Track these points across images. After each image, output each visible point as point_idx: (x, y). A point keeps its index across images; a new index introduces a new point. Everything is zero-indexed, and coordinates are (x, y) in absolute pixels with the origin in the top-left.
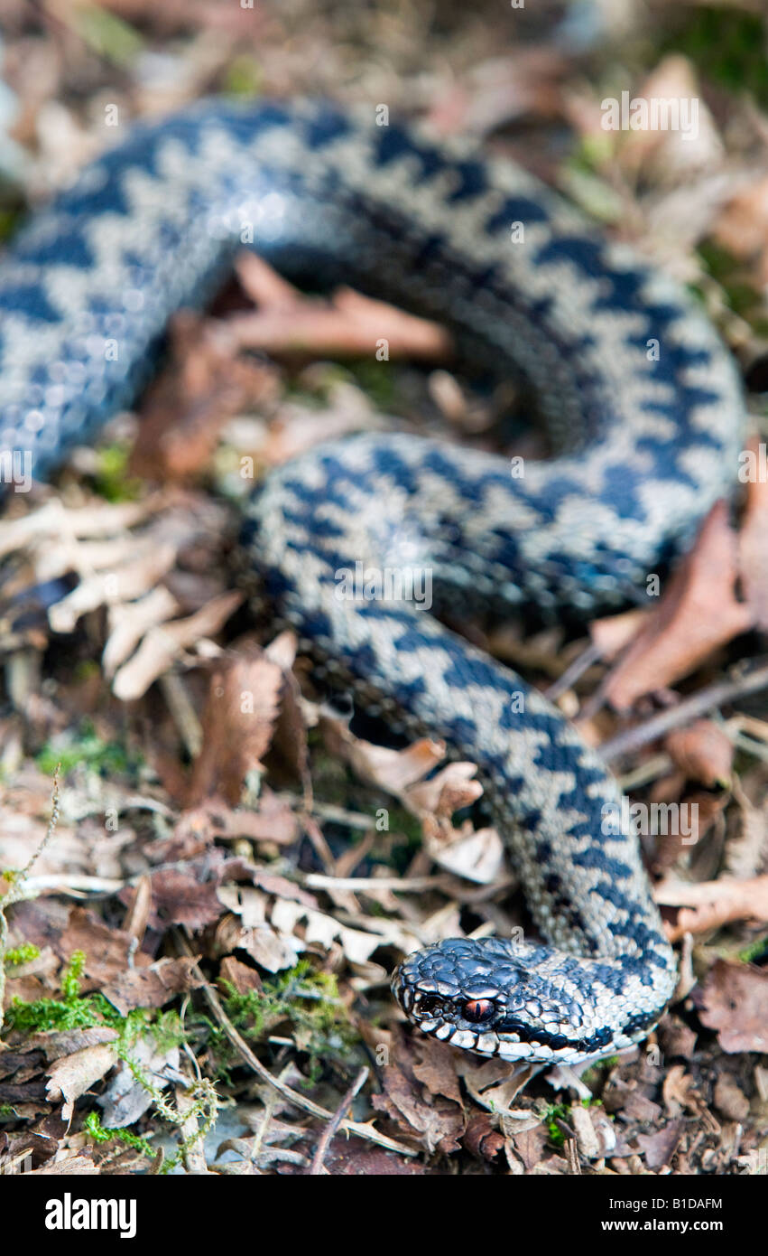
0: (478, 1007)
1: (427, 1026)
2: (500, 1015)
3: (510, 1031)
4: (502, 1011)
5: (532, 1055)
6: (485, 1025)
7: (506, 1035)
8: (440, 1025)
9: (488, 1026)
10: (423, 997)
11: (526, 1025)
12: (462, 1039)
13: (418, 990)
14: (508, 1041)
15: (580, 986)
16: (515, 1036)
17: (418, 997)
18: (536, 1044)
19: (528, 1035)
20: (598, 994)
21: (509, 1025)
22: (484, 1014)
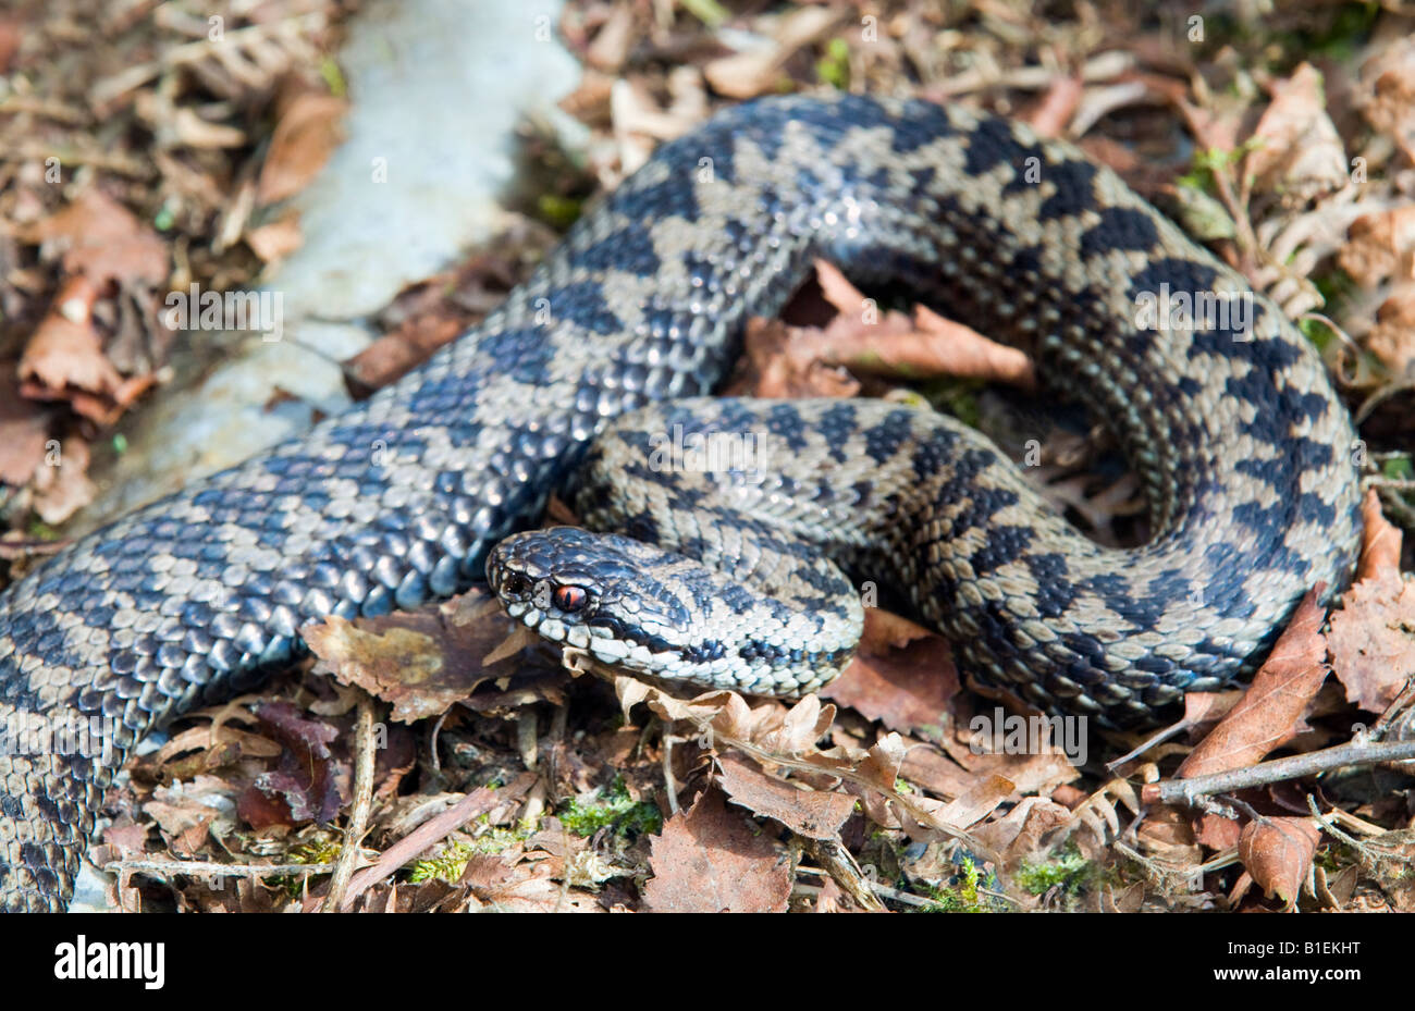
0: (569, 595)
1: (516, 610)
2: (592, 606)
3: (602, 624)
4: (594, 603)
5: (628, 657)
6: (576, 616)
7: (599, 629)
8: (528, 610)
9: (580, 618)
10: (510, 576)
11: (620, 619)
12: (551, 629)
13: (506, 568)
14: (602, 636)
15: (696, 594)
16: (607, 631)
17: (505, 575)
18: (631, 643)
19: (623, 631)
20: (714, 606)
21: (600, 619)
22: (575, 604)
